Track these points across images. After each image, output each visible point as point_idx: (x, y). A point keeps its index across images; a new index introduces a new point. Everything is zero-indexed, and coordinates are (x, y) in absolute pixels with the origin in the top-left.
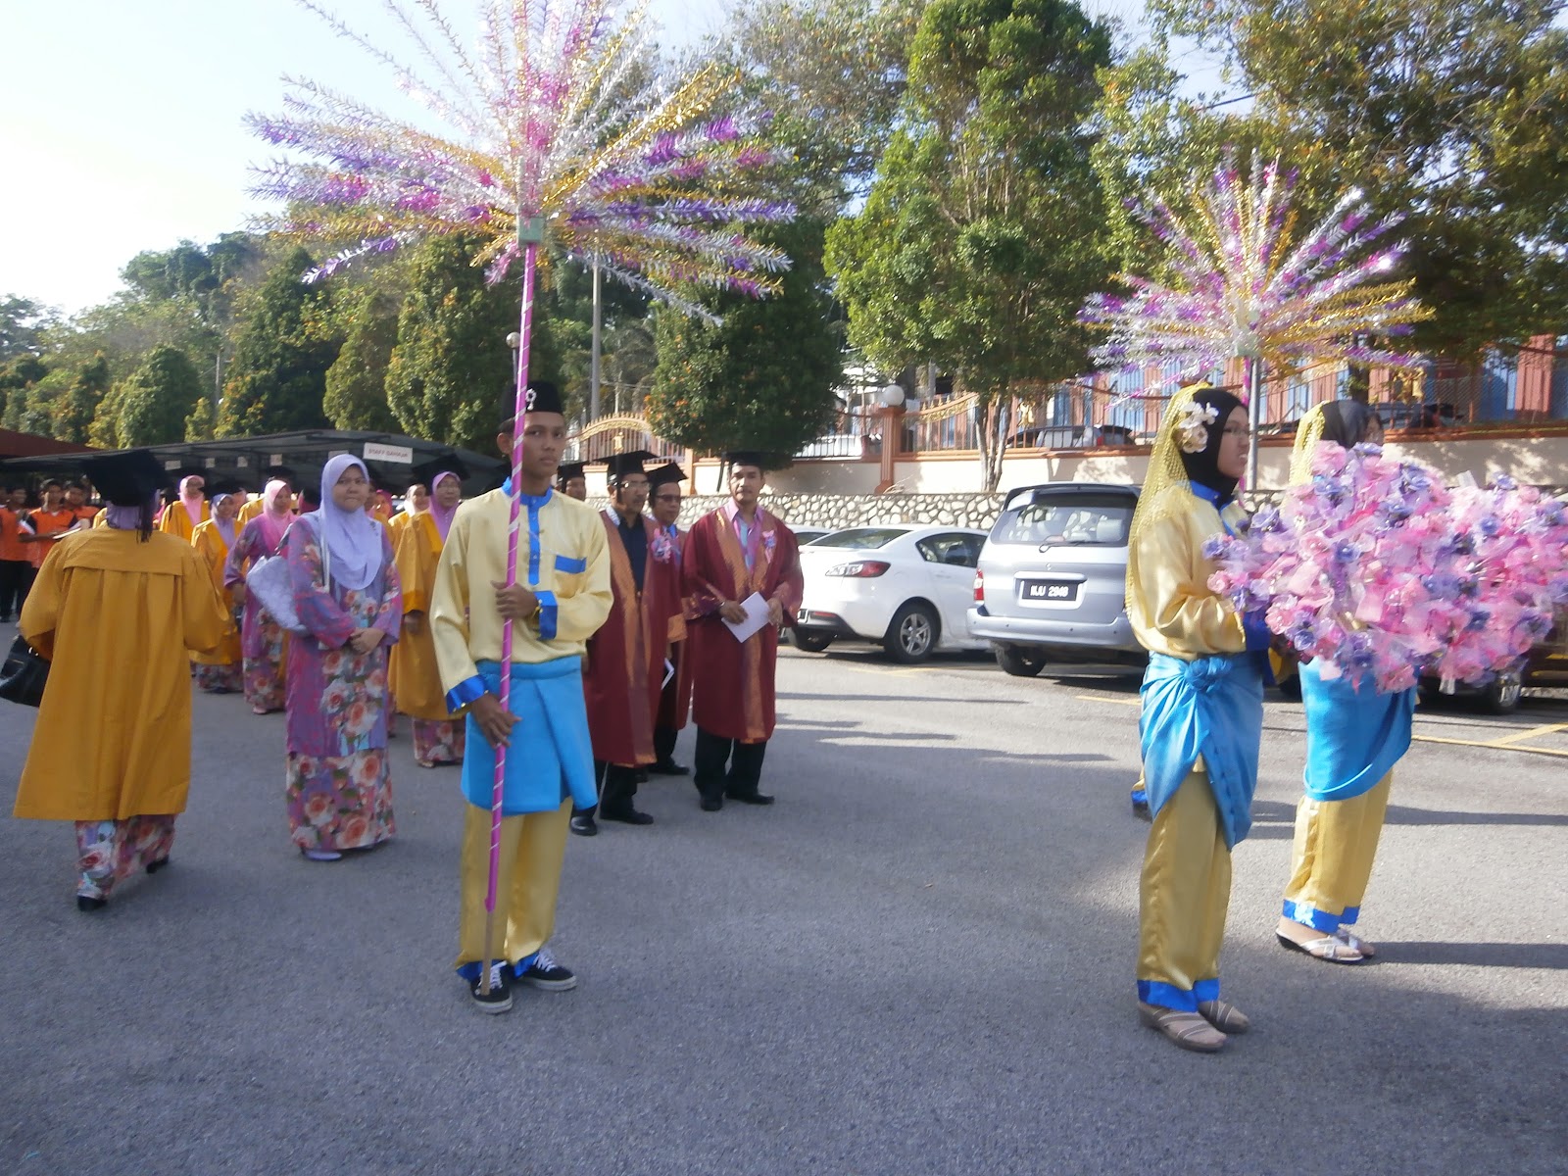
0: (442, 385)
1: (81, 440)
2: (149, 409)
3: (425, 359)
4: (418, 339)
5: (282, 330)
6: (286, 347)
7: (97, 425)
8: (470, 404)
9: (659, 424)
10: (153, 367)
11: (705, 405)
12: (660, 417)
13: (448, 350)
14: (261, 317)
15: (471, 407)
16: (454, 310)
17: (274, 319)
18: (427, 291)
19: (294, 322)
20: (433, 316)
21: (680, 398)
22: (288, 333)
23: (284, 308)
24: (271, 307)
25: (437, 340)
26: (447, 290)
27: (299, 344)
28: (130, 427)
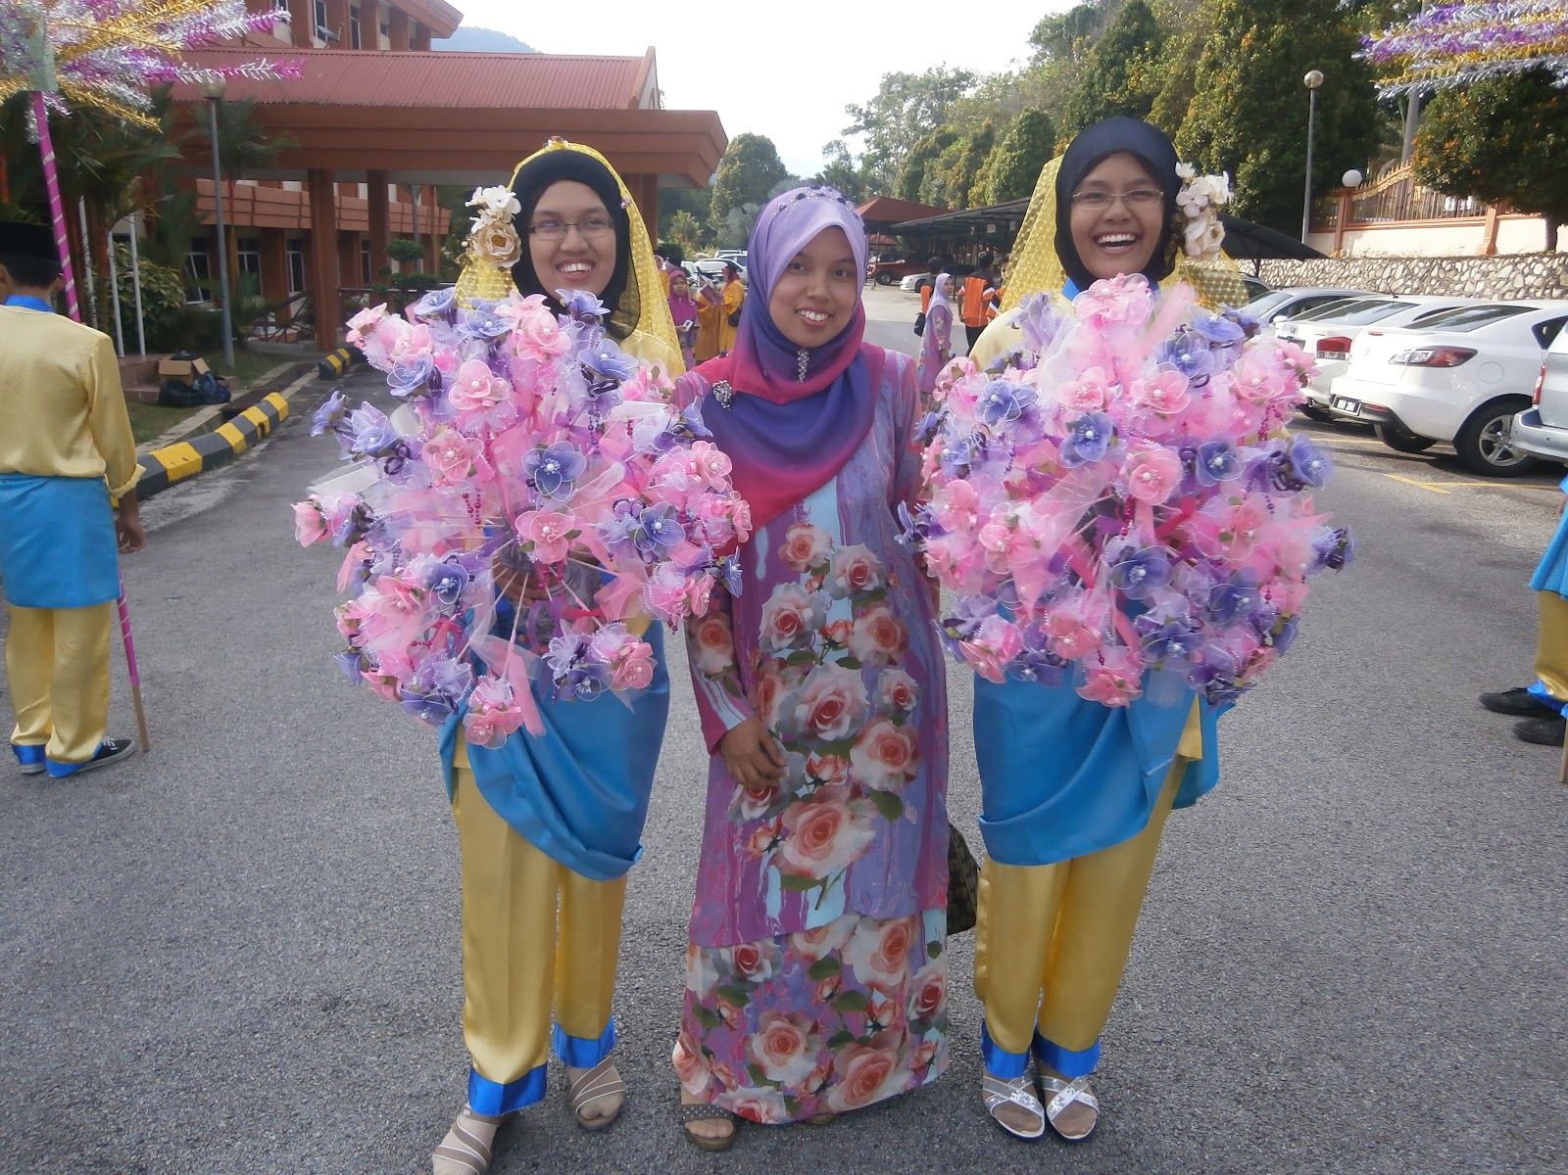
0: (1230, 136)
1: (965, 202)
2: (1013, 172)
3: (1216, 109)
4: (1213, 87)
5: (1108, 86)
6: (1110, 104)
7: (975, 190)
8: (1257, 155)
9: (1423, 172)
10: (1019, 132)
11: (1480, 144)
12: (1425, 162)
13: (1238, 98)
14: (1092, 75)
15: (1257, 159)
16: (1251, 50)
17: (1103, 75)
18: (1225, 32)
19: (1120, 77)
20: (1229, 59)
21: (1450, 137)
22: (1114, 89)
23: (1113, 63)
24: (1101, 62)
25: (1229, 87)
26: (1246, 29)
27: (1123, 99)
28: (995, 191)
